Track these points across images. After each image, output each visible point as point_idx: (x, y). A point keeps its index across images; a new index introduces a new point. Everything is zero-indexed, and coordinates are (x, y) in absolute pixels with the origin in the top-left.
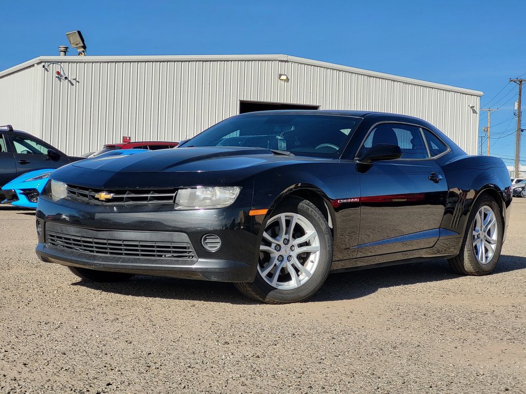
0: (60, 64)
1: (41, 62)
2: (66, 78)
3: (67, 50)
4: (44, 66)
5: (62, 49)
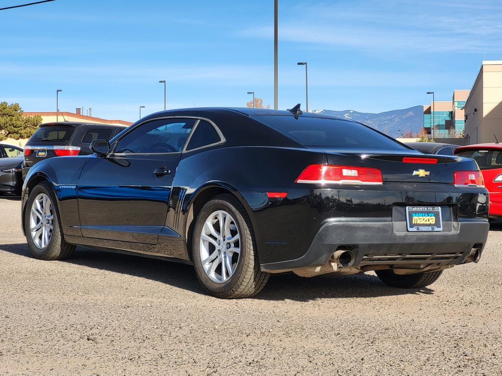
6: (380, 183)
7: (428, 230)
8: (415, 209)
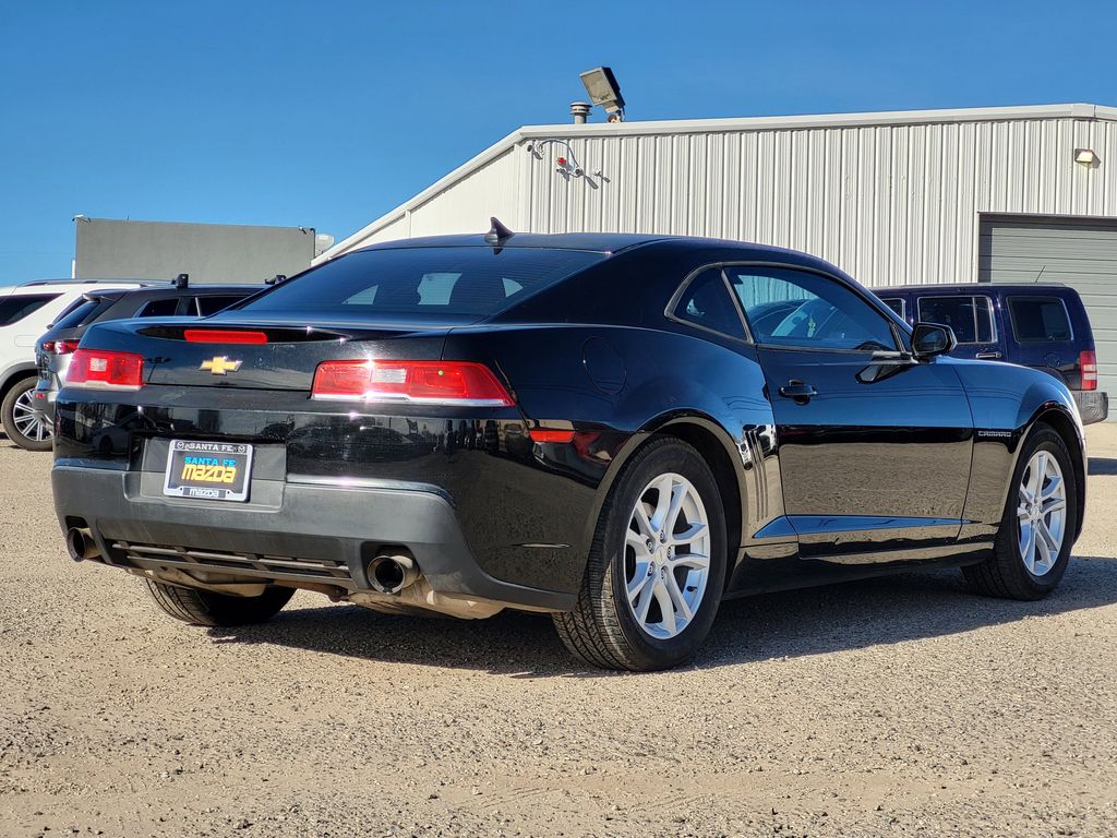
0: (565, 141)
1: (526, 139)
2: (579, 172)
3: (588, 110)
4: (530, 149)
5: (578, 109)
6: (136, 388)
7: (209, 496)
8: (192, 446)
